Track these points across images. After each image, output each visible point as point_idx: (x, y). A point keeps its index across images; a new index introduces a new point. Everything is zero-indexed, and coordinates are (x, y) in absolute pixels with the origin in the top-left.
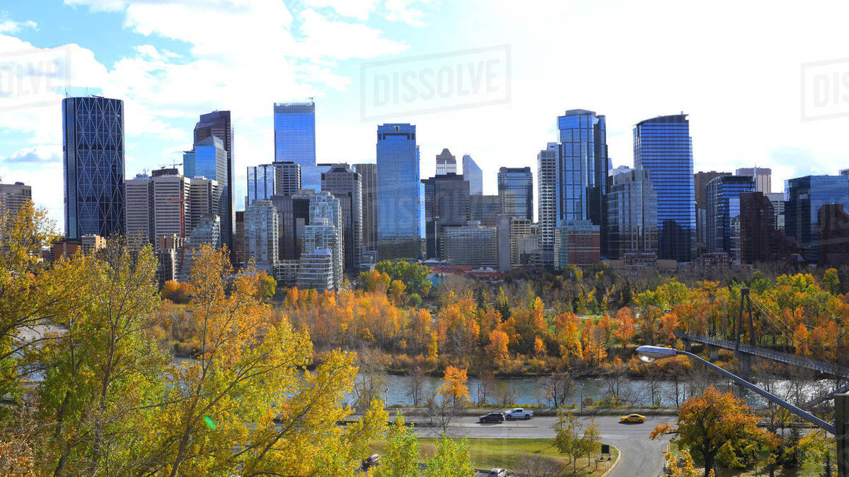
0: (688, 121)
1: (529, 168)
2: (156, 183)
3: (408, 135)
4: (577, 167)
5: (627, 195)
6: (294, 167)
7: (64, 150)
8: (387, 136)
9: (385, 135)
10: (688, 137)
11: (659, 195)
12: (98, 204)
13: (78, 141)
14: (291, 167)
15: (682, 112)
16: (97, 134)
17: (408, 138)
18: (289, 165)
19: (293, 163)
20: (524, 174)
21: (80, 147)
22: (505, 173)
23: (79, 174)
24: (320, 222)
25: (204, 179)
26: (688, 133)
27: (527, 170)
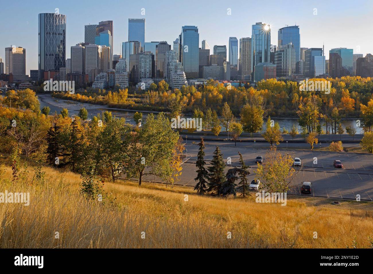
0: (299, 28)
1: (226, 46)
2: (87, 48)
3: (195, 30)
4: (261, 44)
5: (285, 54)
6: (139, 43)
7: (39, 34)
8: (187, 31)
9: (186, 30)
10: (299, 34)
11: (296, 53)
12: (54, 57)
13: (46, 31)
14: (138, 43)
15: (296, 25)
16: (54, 28)
17: (195, 31)
18: (137, 42)
19: (138, 42)
20: (223, 48)
21: (47, 33)
22: (216, 47)
23: (46, 44)
24: (176, 61)
25: (106, 46)
26: (299, 33)
27: (225, 46)
